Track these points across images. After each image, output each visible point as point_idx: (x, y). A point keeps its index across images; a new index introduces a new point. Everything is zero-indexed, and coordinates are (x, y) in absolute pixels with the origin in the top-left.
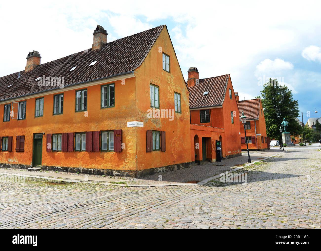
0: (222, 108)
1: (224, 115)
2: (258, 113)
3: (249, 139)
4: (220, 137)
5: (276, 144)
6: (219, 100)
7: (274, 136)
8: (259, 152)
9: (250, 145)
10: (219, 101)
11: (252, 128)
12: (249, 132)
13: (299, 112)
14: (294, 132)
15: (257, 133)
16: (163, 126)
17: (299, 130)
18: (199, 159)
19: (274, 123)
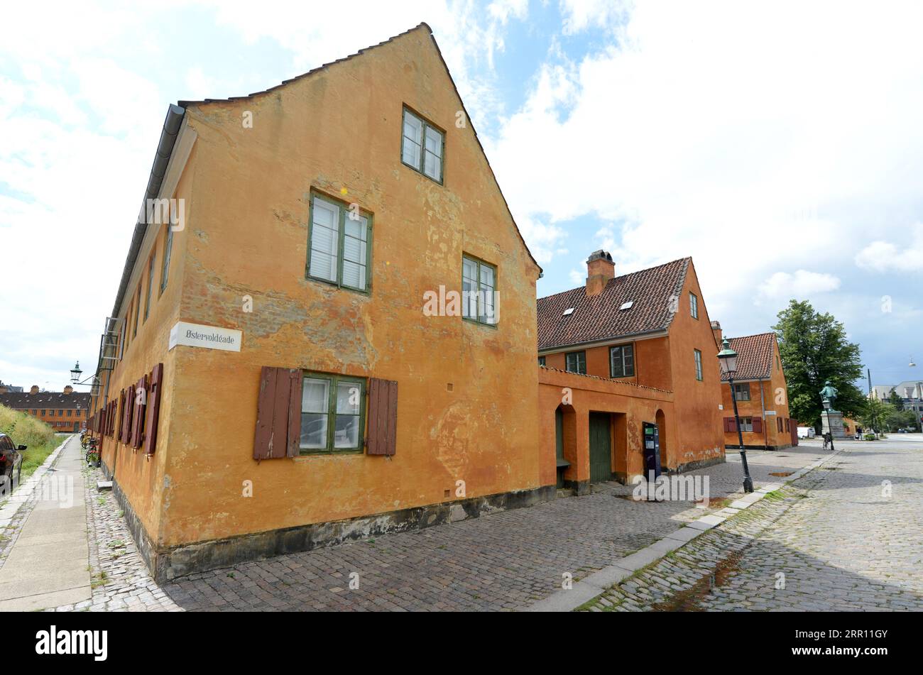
0: (668, 337)
1: (674, 355)
2: (769, 365)
3: (745, 422)
4: (660, 414)
5: (806, 435)
6: (660, 318)
7: (803, 418)
8: (771, 452)
9: (750, 436)
10: (659, 320)
11: (753, 398)
12: (746, 406)
13: (862, 367)
14: (850, 410)
15: (765, 410)
16: (386, 358)
17: (863, 407)
18: (577, 478)
19: (802, 390)
